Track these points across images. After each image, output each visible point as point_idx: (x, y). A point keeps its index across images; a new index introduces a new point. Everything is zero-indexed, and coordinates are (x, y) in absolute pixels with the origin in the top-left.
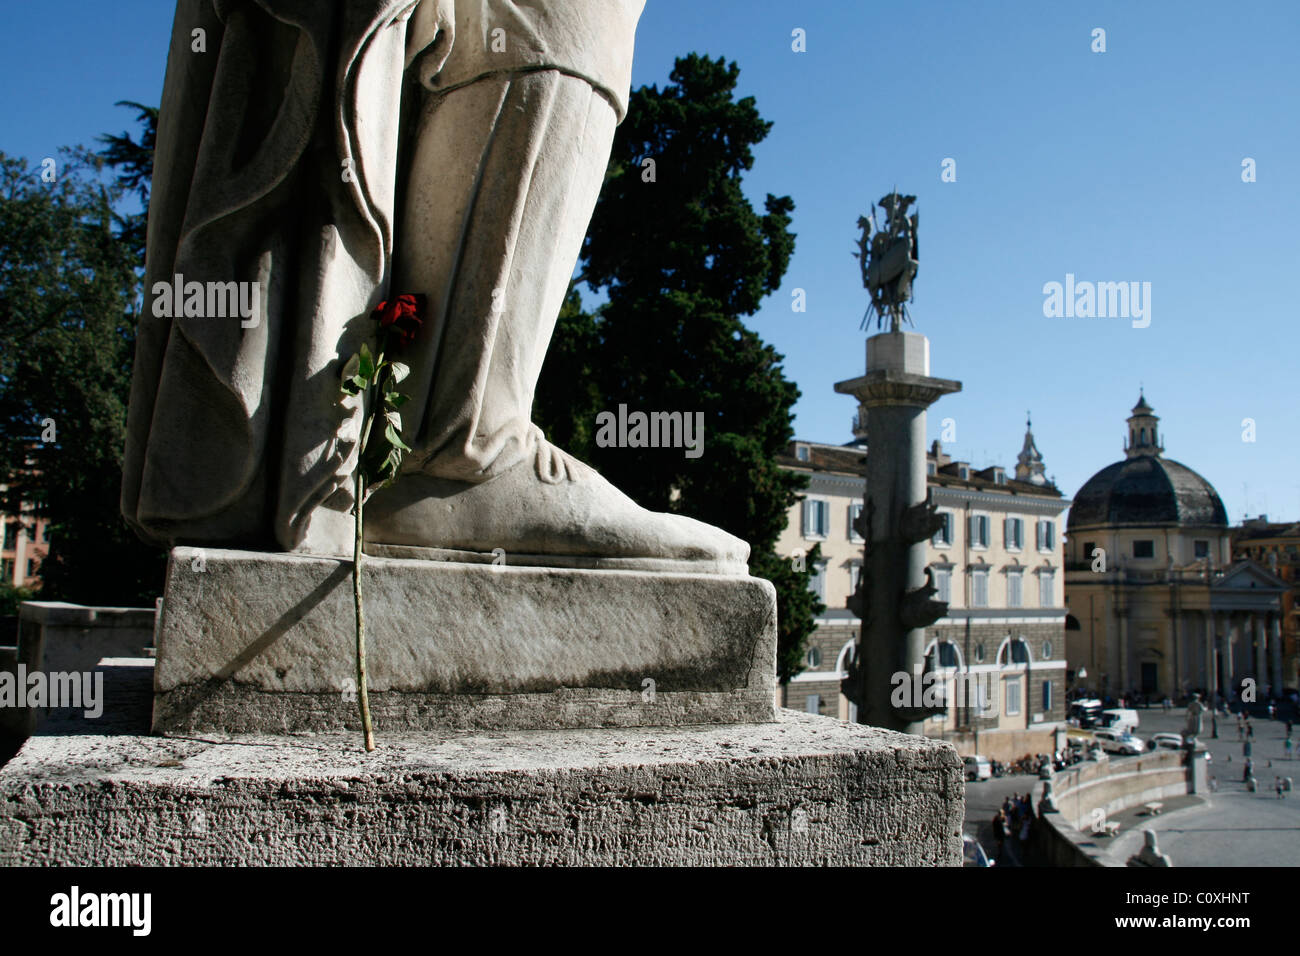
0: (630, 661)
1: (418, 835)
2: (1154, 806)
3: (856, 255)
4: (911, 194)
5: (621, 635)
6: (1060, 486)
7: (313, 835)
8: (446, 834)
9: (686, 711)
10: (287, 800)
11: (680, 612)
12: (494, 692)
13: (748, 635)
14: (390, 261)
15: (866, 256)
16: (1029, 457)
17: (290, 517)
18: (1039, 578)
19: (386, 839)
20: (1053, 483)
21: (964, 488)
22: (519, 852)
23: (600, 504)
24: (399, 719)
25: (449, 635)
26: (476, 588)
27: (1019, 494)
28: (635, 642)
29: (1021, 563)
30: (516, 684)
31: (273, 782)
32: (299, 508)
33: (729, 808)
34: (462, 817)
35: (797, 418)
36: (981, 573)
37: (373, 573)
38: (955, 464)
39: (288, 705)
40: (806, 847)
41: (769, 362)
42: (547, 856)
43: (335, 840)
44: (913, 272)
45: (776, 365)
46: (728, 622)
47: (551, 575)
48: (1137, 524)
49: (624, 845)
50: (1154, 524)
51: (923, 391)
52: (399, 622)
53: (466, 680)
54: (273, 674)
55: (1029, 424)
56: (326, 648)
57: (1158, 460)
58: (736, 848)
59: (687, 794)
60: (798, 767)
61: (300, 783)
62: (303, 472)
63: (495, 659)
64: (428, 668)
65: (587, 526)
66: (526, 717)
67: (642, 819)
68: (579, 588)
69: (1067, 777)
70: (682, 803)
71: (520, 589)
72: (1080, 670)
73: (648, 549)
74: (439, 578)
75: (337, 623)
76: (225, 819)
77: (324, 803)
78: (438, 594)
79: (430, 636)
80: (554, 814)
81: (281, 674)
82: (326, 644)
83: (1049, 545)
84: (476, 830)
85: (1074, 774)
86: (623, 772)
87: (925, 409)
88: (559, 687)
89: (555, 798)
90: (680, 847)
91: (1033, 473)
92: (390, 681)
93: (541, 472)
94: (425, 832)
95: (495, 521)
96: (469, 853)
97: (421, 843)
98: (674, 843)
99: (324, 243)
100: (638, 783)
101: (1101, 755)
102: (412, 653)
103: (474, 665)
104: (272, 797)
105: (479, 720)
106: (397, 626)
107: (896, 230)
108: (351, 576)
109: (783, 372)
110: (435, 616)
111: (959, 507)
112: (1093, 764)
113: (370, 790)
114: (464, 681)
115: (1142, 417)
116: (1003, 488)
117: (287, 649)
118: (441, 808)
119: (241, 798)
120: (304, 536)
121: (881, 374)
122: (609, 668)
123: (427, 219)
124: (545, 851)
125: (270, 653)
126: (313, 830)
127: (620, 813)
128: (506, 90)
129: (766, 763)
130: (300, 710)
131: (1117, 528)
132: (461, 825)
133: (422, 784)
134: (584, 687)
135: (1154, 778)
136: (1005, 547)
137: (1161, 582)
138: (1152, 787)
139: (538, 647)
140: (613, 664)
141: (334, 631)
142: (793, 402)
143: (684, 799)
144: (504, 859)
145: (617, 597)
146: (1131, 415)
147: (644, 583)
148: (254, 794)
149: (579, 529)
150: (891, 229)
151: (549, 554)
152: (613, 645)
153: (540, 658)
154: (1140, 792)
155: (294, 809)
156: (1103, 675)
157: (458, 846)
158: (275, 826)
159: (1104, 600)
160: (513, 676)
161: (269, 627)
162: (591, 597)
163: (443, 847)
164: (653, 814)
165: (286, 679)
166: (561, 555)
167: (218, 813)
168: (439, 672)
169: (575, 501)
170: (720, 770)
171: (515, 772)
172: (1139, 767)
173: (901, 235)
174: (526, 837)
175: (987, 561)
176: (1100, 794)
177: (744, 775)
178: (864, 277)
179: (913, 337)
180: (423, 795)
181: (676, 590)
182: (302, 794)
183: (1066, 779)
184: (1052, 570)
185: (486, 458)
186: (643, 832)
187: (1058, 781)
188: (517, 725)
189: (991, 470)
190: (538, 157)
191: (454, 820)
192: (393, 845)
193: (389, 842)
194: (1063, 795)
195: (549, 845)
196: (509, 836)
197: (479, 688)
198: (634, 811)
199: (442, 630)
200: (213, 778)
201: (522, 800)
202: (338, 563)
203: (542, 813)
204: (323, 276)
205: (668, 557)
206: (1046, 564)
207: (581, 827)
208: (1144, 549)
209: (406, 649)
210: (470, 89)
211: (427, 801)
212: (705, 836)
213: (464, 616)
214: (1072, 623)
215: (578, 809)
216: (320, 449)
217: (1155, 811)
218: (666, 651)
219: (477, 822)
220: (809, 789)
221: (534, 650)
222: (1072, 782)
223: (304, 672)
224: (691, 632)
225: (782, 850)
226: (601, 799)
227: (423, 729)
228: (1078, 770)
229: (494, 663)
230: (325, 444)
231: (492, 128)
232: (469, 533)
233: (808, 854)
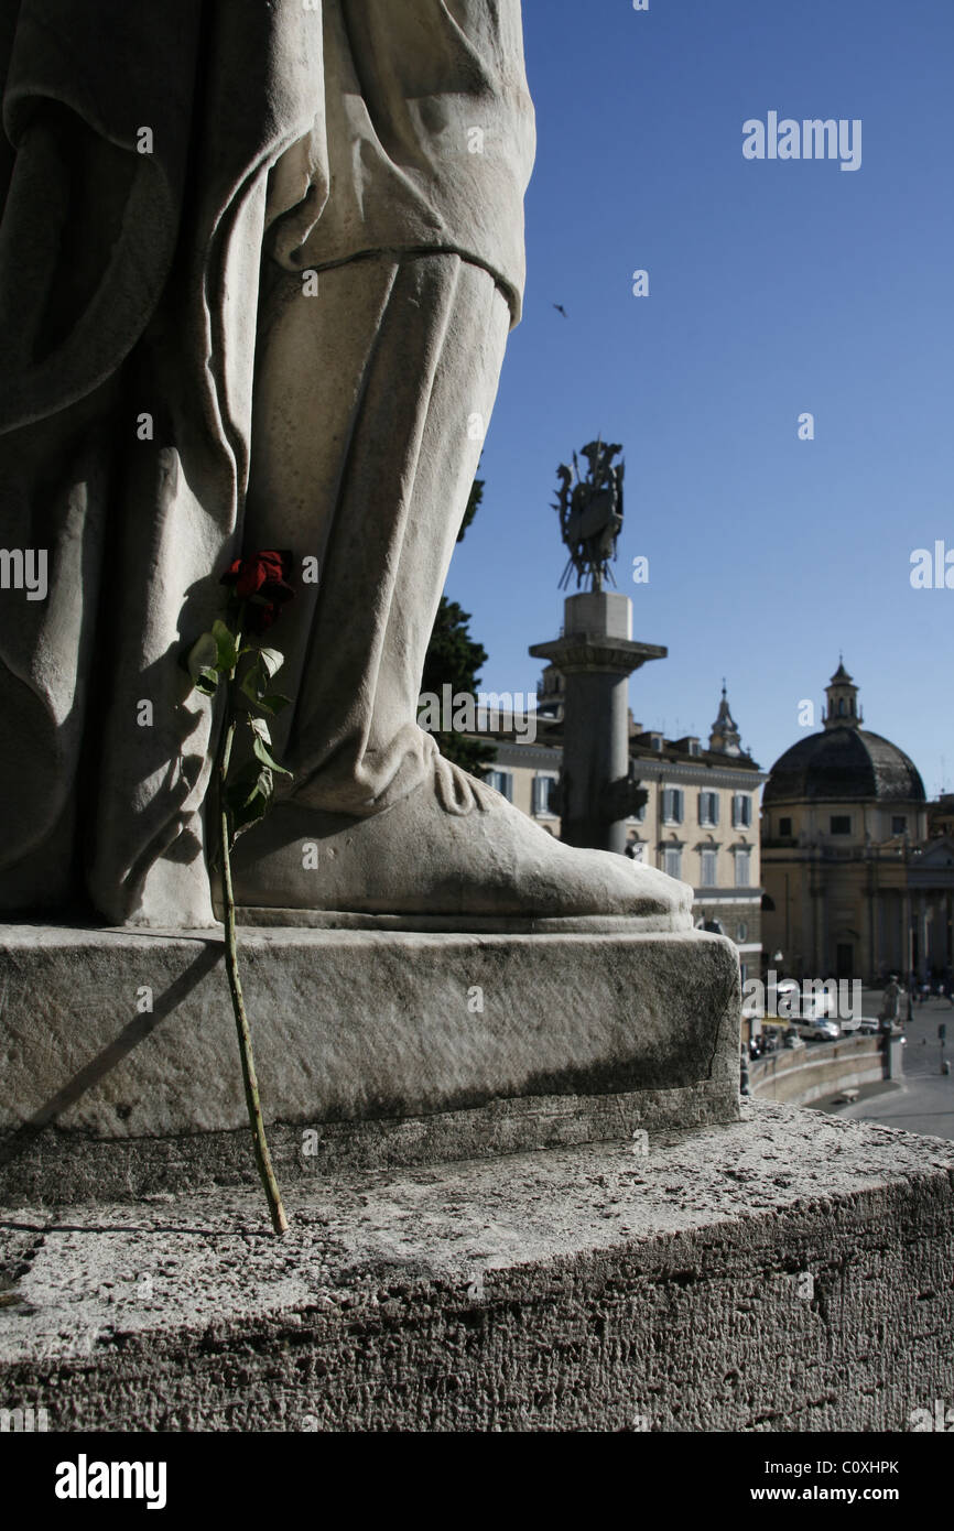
0: (577, 1055)
1: (399, 1379)
2: (851, 1093)
3: (555, 507)
4: (617, 443)
5: (566, 1021)
6: (756, 758)
7: (251, 1404)
8: (436, 1370)
9: (642, 1115)
10: (213, 1356)
11: (635, 986)
12: (412, 1113)
13: (712, 1010)
14: (244, 503)
15: (566, 509)
16: (724, 728)
17: (122, 876)
18: (734, 856)
19: (356, 1392)
20: (749, 755)
21: (657, 760)
22: (531, 1380)
23: (523, 842)
24: (288, 1163)
25: (353, 1038)
26: (389, 970)
27: (714, 767)
28: (583, 1031)
29: (716, 840)
30: (440, 1100)
31: (192, 1331)
32: (133, 861)
33: (777, 1275)
34: (457, 1343)
35: (483, 683)
36: (674, 851)
37: (251, 957)
38: (648, 734)
39: (134, 1156)
40: (860, 1313)
41: (453, 621)
42: (566, 1378)
43: (283, 1405)
44: (617, 527)
45: (462, 625)
46: (690, 996)
47: (482, 947)
48: (834, 798)
49: (659, 1347)
50: (852, 799)
51: (626, 656)
52: (288, 1025)
53: (376, 1099)
54: (112, 1113)
55: (724, 692)
56: (187, 1069)
57: (857, 732)
58: (785, 1327)
59: (730, 1265)
60: (851, 1208)
61: (233, 1327)
62: (139, 808)
63: (413, 1069)
64: (327, 1087)
65: (517, 874)
66: (452, 1144)
67: (679, 1307)
68: (516, 963)
69: (763, 1066)
70: (724, 1276)
71: (445, 969)
72: (776, 953)
73: (595, 904)
74: (341, 960)
75: (203, 1033)
76: (120, 1401)
77: (268, 1353)
78: (338, 982)
79: (328, 1041)
80: (574, 1318)
81: (124, 1112)
82: (187, 1064)
83: (745, 821)
84: (475, 1357)
85: (770, 1062)
86: (657, 1245)
87: (627, 676)
88: (491, 1098)
89: (576, 1295)
90: (724, 1339)
91: (727, 744)
92: (276, 1109)
93: (445, 798)
94: (409, 1372)
95: (394, 869)
96: (466, 1393)
97: (402, 1390)
98: (716, 1332)
99: (162, 473)
100: (675, 1258)
101: (797, 1042)
102: (305, 1068)
103: (387, 1078)
104: (191, 1355)
105: (393, 1153)
106: (285, 1031)
107: (599, 481)
108: (222, 963)
109: (468, 633)
110: (335, 1013)
111: (651, 780)
112: (790, 1051)
113: (332, 1321)
114: (373, 1101)
115: (842, 689)
116: (698, 760)
117: (132, 1075)
118: (430, 1333)
119: (144, 1364)
120: (140, 903)
121: (582, 637)
122: (552, 1068)
123: (289, 446)
124: (563, 1372)
125: (108, 1082)
126: (252, 1395)
127: (652, 1302)
128: (394, 276)
129: (818, 1208)
130: (152, 1162)
131: (813, 803)
132: (456, 1354)
133: (405, 1301)
134: (523, 1096)
135: (851, 1064)
136: (700, 823)
137: (857, 860)
138: (848, 1073)
139: (467, 1047)
140: (557, 1061)
141: (198, 1044)
142: (478, 665)
143: (728, 1270)
144: (512, 1393)
145: (562, 971)
146: (829, 684)
147: (596, 951)
148: (163, 1354)
149: (507, 879)
150: (594, 480)
151: (467, 914)
152: (558, 1036)
153: (469, 1061)
154: (837, 1079)
155: (226, 1370)
156: (798, 957)
157: (452, 1385)
158: (196, 1400)
159: (799, 879)
160: (435, 1089)
161: (105, 1045)
162: (532, 973)
163: (433, 1389)
164: (691, 1297)
165: (132, 1120)
166: (483, 915)
167: (109, 1392)
168: (340, 1092)
169: (492, 838)
170: (768, 1224)
171: (526, 1265)
172: (836, 1053)
173: (605, 486)
174: (540, 1356)
175: (681, 837)
176: (796, 1083)
177: (793, 1227)
178: (563, 532)
179: (616, 597)
180: (405, 1318)
181: (631, 957)
182: (235, 1343)
183: (761, 1069)
184: (747, 848)
185: (380, 783)
186: (682, 1324)
187: (754, 1071)
188: (441, 1156)
189: (685, 741)
190: (438, 369)
191: (447, 1348)
192: (365, 1400)
193: (360, 1396)
194: (759, 1085)
195: (569, 1363)
196: (518, 1359)
197: (392, 1110)
198: (670, 1297)
199: (345, 1033)
200: (96, 1334)
201: (534, 1303)
202: (202, 944)
203: (560, 1318)
204: (162, 522)
205: (617, 914)
206: (741, 841)
207: (607, 1330)
208: (841, 826)
209: (297, 1063)
210: (344, 272)
211: (411, 1325)
212: (751, 1318)
213: (373, 1011)
214: (767, 904)
215: (603, 1305)
216: (161, 773)
217: (852, 1099)
218: (619, 1039)
219: (476, 1346)
220: (862, 1236)
221: (461, 1051)
222: (770, 1069)
223: (156, 1105)
224: (647, 1011)
225: (834, 1322)
226: (630, 1287)
227: (318, 1173)
228: (774, 1058)
229: (411, 1073)
230: (167, 766)
231: (378, 326)
232: (359, 888)
233: (863, 1322)
